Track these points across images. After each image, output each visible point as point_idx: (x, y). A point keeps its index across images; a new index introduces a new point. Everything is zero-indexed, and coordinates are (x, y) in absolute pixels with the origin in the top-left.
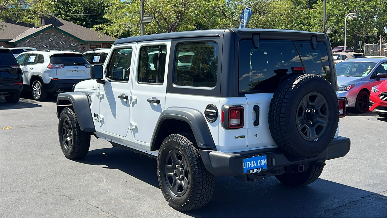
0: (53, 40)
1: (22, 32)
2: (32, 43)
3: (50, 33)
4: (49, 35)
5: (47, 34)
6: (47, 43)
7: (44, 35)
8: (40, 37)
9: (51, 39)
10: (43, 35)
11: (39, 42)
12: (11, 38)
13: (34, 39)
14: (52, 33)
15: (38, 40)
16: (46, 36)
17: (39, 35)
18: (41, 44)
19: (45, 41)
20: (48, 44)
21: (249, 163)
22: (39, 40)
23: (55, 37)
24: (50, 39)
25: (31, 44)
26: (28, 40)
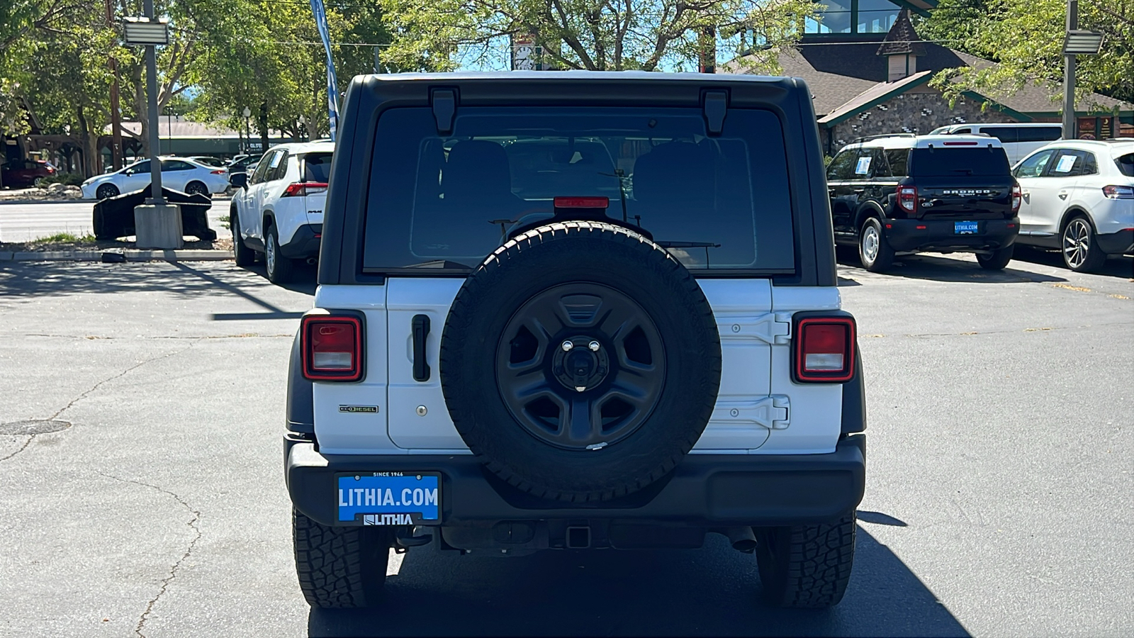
0: (933, 113)
1: (855, 94)
2: (875, 122)
3: (924, 94)
4: (921, 101)
5: (917, 99)
6: (914, 122)
7: (908, 102)
8: (896, 106)
9: (925, 112)
10: (906, 100)
11: (893, 120)
12: (822, 112)
13: (880, 111)
14: (931, 95)
15: (892, 115)
16: (914, 104)
17: (896, 102)
18: (898, 124)
19: (911, 116)
20: (918, 124)
21: (363, 495)
22: (895, 115)
23: (939, 104)
24: (925, 110)
25: (871, 126)
26: (865, 116)
